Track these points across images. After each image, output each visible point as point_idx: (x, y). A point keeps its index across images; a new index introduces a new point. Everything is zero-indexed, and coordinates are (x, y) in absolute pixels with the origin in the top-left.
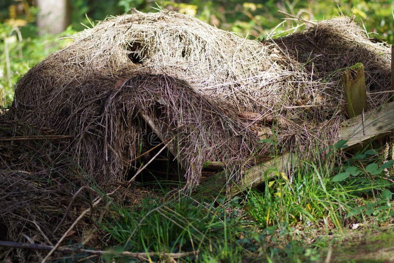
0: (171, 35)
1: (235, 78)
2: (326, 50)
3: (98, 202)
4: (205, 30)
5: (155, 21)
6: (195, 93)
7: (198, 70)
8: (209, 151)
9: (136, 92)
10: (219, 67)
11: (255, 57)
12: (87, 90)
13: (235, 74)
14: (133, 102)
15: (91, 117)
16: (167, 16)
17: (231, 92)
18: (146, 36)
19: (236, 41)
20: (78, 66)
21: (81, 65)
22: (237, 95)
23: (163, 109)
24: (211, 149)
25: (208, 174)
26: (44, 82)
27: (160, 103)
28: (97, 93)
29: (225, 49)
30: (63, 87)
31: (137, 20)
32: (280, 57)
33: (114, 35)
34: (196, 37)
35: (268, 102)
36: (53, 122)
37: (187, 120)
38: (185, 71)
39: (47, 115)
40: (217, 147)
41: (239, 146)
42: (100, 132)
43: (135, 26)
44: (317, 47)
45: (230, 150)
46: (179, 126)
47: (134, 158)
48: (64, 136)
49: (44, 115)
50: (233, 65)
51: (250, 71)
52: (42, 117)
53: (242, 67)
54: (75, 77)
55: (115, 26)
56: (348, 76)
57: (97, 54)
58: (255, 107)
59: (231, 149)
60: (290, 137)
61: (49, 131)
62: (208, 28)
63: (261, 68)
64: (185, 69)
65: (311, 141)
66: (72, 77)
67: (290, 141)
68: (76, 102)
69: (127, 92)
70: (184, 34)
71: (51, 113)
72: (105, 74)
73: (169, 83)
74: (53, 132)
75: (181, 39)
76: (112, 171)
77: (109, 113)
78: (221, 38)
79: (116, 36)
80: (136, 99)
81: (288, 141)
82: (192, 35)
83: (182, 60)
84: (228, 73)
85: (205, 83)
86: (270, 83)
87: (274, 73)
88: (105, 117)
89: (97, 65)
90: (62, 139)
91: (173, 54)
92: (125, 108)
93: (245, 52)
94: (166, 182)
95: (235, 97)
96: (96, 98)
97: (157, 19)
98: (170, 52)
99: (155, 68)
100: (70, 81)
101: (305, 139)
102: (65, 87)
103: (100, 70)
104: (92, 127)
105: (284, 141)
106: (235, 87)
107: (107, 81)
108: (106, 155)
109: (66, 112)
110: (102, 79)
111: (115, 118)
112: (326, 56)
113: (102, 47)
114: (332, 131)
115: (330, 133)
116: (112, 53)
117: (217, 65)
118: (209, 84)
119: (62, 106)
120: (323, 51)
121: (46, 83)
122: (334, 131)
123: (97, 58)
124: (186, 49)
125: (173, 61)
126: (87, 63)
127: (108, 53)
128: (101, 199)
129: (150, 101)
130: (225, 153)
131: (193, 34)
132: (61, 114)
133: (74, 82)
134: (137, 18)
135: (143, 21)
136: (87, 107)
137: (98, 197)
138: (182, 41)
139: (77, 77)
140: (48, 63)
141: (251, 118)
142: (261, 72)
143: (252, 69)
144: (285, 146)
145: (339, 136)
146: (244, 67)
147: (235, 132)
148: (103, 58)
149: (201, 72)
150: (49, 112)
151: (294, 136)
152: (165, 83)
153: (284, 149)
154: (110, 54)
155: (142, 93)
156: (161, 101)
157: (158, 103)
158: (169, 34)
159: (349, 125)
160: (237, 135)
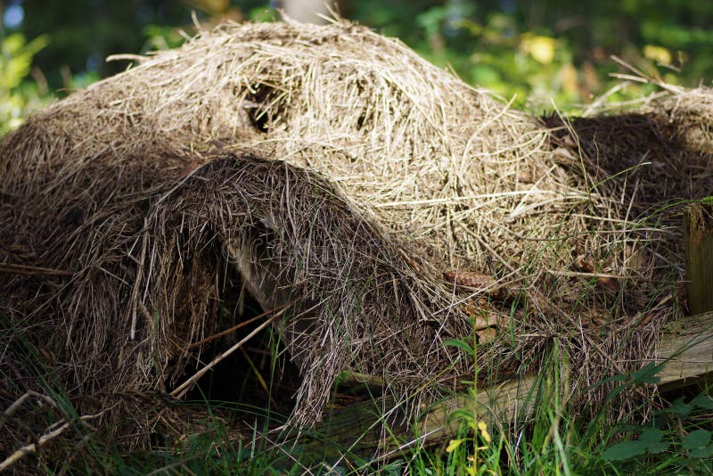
0: (340, 79)
1: (459, 191)
2: (684, 156)
3: (58, 431)
4: (420, 76)
5: (316, 43)
6: (349, 213)
7: (381, 161)
8: (354, 348)
9: (215, 192)
10: (430, 162)
11: (518, 149)
12: (129, 176)
13: (463, 182)
14: (204, 216)
15: (115, 237)
16: (345, 37)
17: (445, 220)
18: (288, 73)
19: (486, 109)
20: (126, 121)
21: (132, 119)
22: (457, 230)
23: (271, 238)
24: (359, 342)
25: (347, 399)
26: (49, 147)
27: (266, 226)
28: (147, 185)
29: (454, 125)
30: (84, 161)
31: (280, 37)
32: (572, 158)
33: (219, 64)
34: (394, 89)
35: (521, 253)
36: (44, 238)
37: (317, 272)
38: (353, 160)
39: (35, 220)
40: (375, 340)
41: (427, 345)
42: (129, 272)
43: (271, 50)
44: (666, 146)
45: (404, 353)
46: (297, 282)
47: (199, 340)
48: (56, 271)
49: (30, 218)
50: (463, 162)
51: (499, 180)
52: (24, 222)
53: (483, 169)
54: (112, 144)
55: (229, 44)
56: (694, 219)
57: (172, 99)
58: (489, 261)
59: (406, 349)
60: (543, 340)
61: (22, 256)
62: (428, 75)
63: (525, 176)
64: (354, 157)
65: (587, 354)
66: (107, 143)
67: (542, 350)
68: (100, 199)
69: (197, 190)
70: (368, 79)
71: (45, 216)
72: (178, 146)
73: (292, 183)
74: (32, 259)
75: (361, 89)
76: (138, 364)
77: (151, 231)
78: (453, 99)
79: (223, 67)
80: (211, 209)
81: (537, 348)
82: (385, 85)
83: (355, 136)
84: (446, 177)
85: (390, 193)
86: (539, 211)
87: (549, 192)
88: (141, 238)
89: (166, 124)
90: (52, 277)
91: (337, 121)
92: (186, 225)
93: (498, 138)
94: (234, 406)
95: (450, 234)
96: (143, 195)
97: (320, 40)
98: (331, 116)
99: (287, 145)
100: (100, 152)
101: (576, 350)
102: (88, 161)
103: (169, 135)
104: (112, 259)
105: (528, 348)
106: (456, 211)
107: (174, 161)
108: (133, 326)
109: (75, 218)
110: (168, 155)
111: (162, 247)
112: (680, 167)
113: (186, 87)
114: (640, 339)
115: (635, 344)
116: (206, 102)
117: (428, 157)
118: (398, 197)
119: (71, 204)
120: (675, 157)
121: (52, 149)
122: (645, 341)
123: (170, 107)
124: (368, 112)
125: (331, 137)
126: (145, 117)
127: (198, 100)
128: (66, 426)
129: (243, 217)
130: (391, 357)
131: (387, 81)
132: (65, 222)
133: (109, 153)
134: (283, 33)
135: (290, 40)
136: (118, 212)
137: (61, 421)
138: (362, 95)
139: (118, 144)
140: (67, 107)
141: (472, 286)
142: (523, 186)
143: (504, 176)
144: (528, 361)
145: (656, 353)
146: (486, 169)
147: (423, 313)
148: (184, 109)
149: (389, 169)
150: (42, 214)
151: (550, 340)
152: (284, 182)
153: (524, 367)
154: (201, 103)
155: (229, 197)
156: (270, 221)
157: (261, 225)
158: (338, 76)
159: (684, 331)
160: (425, 319)
